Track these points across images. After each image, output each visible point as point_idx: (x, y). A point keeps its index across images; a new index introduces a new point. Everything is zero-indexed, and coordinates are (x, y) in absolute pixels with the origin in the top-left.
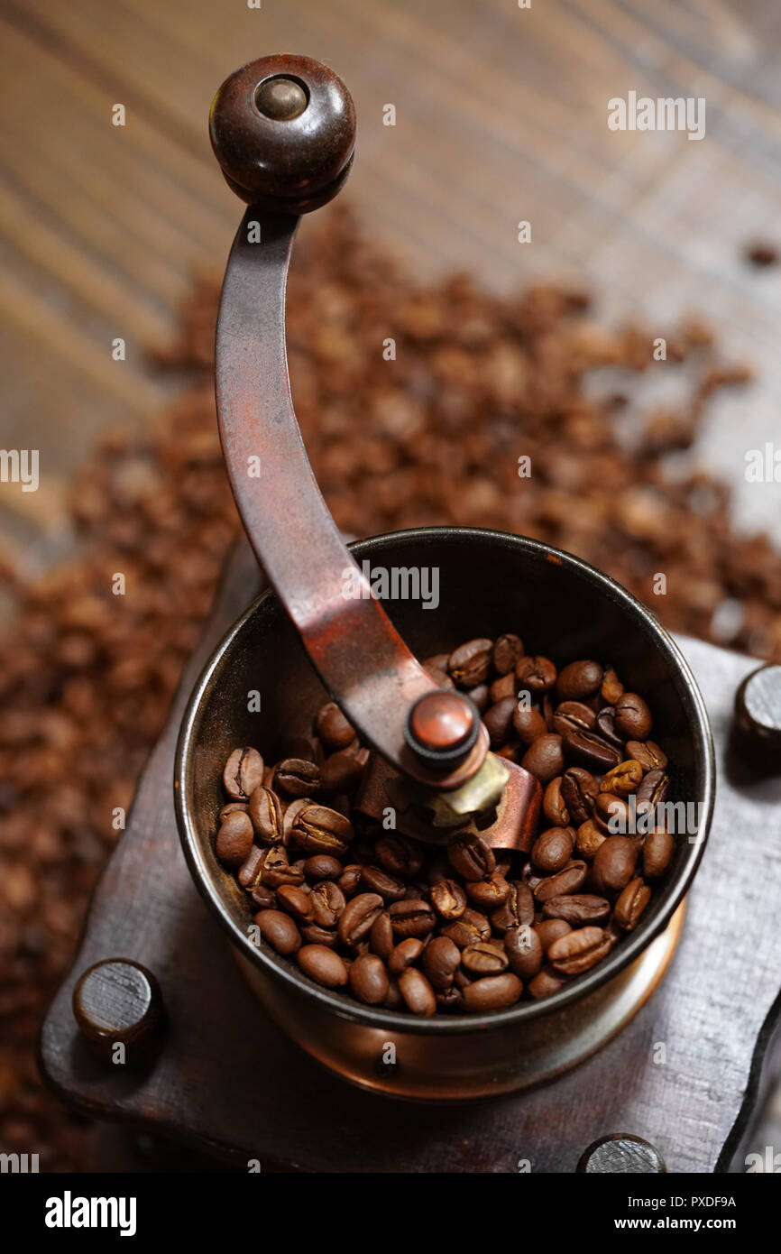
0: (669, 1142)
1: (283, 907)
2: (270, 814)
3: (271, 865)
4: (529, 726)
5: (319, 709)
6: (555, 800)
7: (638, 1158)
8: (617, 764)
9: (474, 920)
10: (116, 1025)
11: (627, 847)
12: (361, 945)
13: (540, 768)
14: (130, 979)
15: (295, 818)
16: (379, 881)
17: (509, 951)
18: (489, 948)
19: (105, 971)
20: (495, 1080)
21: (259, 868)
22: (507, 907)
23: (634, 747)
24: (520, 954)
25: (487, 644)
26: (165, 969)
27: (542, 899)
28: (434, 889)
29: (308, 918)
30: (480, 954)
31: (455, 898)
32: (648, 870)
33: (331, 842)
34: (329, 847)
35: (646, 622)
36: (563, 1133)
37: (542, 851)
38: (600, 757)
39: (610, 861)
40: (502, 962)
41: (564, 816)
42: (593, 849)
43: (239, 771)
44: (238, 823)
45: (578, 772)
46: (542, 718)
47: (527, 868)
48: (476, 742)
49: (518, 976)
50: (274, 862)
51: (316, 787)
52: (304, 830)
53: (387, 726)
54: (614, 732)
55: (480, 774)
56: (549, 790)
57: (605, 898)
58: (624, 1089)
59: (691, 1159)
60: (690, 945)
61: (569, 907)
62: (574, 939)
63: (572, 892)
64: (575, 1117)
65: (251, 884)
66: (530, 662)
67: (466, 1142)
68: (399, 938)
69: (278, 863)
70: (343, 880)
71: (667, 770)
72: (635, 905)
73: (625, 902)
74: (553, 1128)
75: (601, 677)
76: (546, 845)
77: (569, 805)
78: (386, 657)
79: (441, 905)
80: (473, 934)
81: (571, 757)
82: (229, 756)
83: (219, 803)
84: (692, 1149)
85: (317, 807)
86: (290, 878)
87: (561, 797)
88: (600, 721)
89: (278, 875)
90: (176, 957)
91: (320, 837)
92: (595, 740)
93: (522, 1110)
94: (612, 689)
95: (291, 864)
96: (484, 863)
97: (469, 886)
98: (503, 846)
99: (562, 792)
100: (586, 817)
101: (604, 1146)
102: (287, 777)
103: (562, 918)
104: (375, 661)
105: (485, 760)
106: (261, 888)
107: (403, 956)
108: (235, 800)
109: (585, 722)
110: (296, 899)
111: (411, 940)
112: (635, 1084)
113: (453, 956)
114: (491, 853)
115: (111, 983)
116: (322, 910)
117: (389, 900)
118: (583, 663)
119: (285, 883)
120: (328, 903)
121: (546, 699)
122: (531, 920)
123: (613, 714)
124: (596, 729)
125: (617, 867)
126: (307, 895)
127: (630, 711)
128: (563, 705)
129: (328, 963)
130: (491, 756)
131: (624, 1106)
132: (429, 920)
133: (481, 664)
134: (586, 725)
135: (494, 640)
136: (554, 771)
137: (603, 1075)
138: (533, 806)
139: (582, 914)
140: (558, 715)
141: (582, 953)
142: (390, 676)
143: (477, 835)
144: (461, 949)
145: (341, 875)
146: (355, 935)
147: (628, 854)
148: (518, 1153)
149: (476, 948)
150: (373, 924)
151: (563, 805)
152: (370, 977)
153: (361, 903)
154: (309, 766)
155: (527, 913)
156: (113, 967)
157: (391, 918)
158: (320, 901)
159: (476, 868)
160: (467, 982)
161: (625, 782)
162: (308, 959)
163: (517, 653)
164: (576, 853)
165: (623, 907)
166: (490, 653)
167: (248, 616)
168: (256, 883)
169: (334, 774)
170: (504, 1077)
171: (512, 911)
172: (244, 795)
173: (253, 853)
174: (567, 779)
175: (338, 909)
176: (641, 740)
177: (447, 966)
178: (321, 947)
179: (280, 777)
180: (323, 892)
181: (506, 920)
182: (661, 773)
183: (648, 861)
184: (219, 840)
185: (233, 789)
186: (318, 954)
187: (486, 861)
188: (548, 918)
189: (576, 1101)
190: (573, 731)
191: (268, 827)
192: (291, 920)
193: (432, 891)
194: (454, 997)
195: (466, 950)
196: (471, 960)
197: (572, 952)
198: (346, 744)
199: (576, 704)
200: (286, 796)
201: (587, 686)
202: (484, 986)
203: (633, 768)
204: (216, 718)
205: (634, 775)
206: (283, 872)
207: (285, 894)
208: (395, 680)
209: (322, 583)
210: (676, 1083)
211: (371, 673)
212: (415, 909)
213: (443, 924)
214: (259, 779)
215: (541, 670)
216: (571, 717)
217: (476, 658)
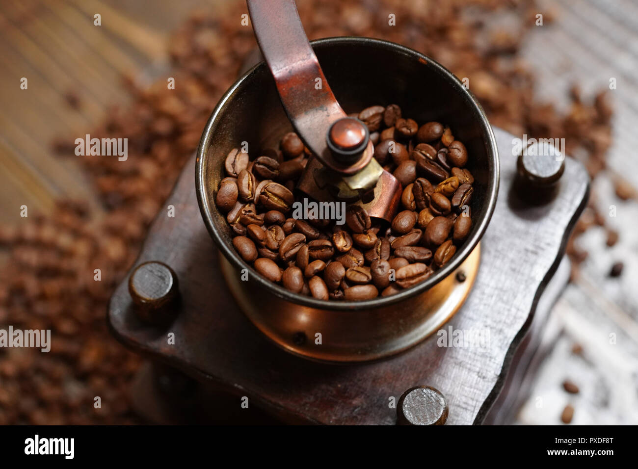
0: (453, 398)
1: (250, 236)
2: (249, 185)
3: (246, 212)
4: (399, 155)
5: (284, 135)
6: (409, 195)
7: (433, 400)
8: (445, 179)
9: (355, 255)
10: (151, 296)
11: (445, 222)
12: (291, 262)
13: (402, 178)
14: (161, 272)
15: (262, 189)
16: (305, 227)
17: (373, 272)
18: (362, 270)
19: (148, 267)
20: (360, 352)
21: (240, 213)
22: (375, 249)
23: (456, 171)
24: (378, 274)
25: (381, 109)
26: (183, 274)
27: (395, 247)
28: (335, 235)
29: (263, 243)
30: (356, 272)
31: (346, 241)
32: (456, 236)
33: (281, 204)
34: (280, 207)
35: (470, 100)
36: (395, 387)
37: (398, 221)
38: (437, 174)
39: (435, 228)
40: (368, 278)
41: (412, 205)
42: (426, 223)
43: (234, 161)
44: (230, 187)
45: (423, 181)
46: (407, 152)
47: (389, 231)
48: (365, 148)
49: (376, 286)
50: (247, 210)
51: (276, 175)
52: (266, 196)
53: (317, 137)
54: (446, 162)
55: (367, 169)
56: (406, 190)
57: (430, 249)
58: (431, 366)
59: (464, 408)
60: (477, 293)
61: (409, 252)
62: (410, 269)
63: (412, 245)
64: (402, 378)
65: (233, 222)
66: (404, 121)
67: (339, 386)
68: (312, 259)
69: (250, 211)
70: (285, 226)
71: (473, 185)
72: (446, 254)
73: (441, 251)
74: (389, 383)
75: (442, 132)
76: (400, 219)
77: (416, 199)
78: (321, 100)
79: (338, 243)
80: (354, 262)
81: (421, 172)
82: (230, 151)
83: (221, 176)
84: (465, 403)
85: (275, 184)
86: (256, 221)
87: (412, 195)
88: (439, 155)
89: (249, 218)
90: (190, 269)
91: (275, 201)
92: (435, 165)
93: (373, 371)
94: (447, 138)
95: (258, 214)
96: (364, 223)
97: (355, 235)
98: (377, 216)
99: (413, 191)
100: (425, 206)
101: (415, 391)
102: (261, 166)
103: (404, 257)
104: (315, 101)
105: (370, 162)
106: (239, 225)
107: (313, 268)
108: (230, 176)
109: (430, 155)
110: (258, 231)
111: (319, 260)
112: (437, 365)
113: (341, 272)
114: (369, 218)
115: (151, 273)
116: (271, 240)
117: (309, 239)
118: (433, 123)
119: (252, 223)
120: (275, 237)
121: (410, 142)
122: (387, 258)
123: (447, 152)
124: (436, 160)
125: (438, 232)
126: (265, 232)
127: (456, 150)
128: (419, 145)
129: (271, 269)
130: (374, 160)
131: (430, 375)
132: (330, 251)
133: (377, 120)
134: (431, 158)
135: (385, 107)
136: (411, 181)
137: (420, 357)
138: (396, 196)
139: (416, 256)
140: (416, 150)
141: (413, 277)
142: (323, 111)
143: (362, 207)
144: (346, 269)
145: (285, 222)
146: (288, 255)
147: (446, 226)
148: (368, 394)
149: (355, 269)
150: (299, 250)
151: (413, 198)
152: (293, 278)
153: (293, 237)
154: (274, 162)
155: (386, 254)
156: (153, 265)
157: (309, 249)
158: (271, 235)
159: (360, 225)
160: (347, 287)
161: (448, 187)
162: (260, 265)
163: (397, 115)
164: (417, 225)
165: (439, 254)
166: (382, 114)
167: (249, 73)
168: (236, 222)
169: (288, 168)
170: (365, 352)
171: (377, 252)
172: (236, 173)
173: (237, 206)
174: (417, 184)
175: (280, 240)
176: (461, 168)
177: (338, 277)
178: (268, 259)
179: (257, 166)
180: (273, 230)
181: (373, 256)
182: (469, 186)
183: (456, 231)
184: (218, 195)
185: (230, 170)
186: (267, 263)
187: (365, 222)
188: (397, 257)
189: (403, 370)
190: (424, 160)
191: (247, 191)
192: (253, 243)
193: (333, 236)
194: (339, 295)
195: (349, 270)
196: (351, 275)
197: (408, 275)
198: (297, 156)
199: (427, 145)
200: (259, 177)
201: (434, 135)
202: (357, 290)
203: (454, 181)
204: (224, 129)
205: (454, 184)
206: (252, 217)
207: (251, 228)
208: (325, 113)
209: (290, 54)
210: (460, 366)
211: (312, 108)
212: (323, 244)
213: (338, 254)
214: (245, 166)
215: (409, 125)
216: (424, 152)
217: (374, 116)
